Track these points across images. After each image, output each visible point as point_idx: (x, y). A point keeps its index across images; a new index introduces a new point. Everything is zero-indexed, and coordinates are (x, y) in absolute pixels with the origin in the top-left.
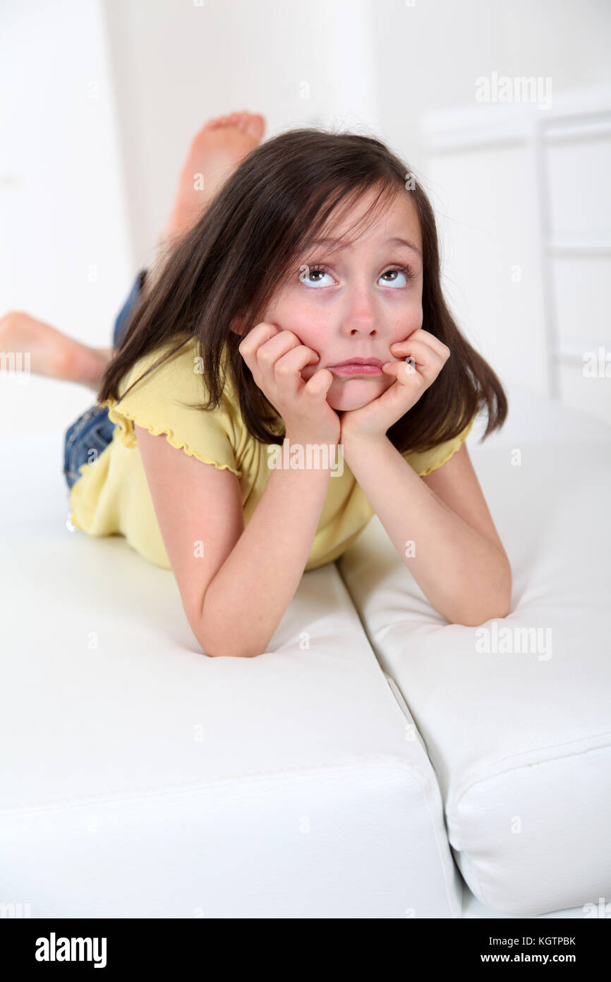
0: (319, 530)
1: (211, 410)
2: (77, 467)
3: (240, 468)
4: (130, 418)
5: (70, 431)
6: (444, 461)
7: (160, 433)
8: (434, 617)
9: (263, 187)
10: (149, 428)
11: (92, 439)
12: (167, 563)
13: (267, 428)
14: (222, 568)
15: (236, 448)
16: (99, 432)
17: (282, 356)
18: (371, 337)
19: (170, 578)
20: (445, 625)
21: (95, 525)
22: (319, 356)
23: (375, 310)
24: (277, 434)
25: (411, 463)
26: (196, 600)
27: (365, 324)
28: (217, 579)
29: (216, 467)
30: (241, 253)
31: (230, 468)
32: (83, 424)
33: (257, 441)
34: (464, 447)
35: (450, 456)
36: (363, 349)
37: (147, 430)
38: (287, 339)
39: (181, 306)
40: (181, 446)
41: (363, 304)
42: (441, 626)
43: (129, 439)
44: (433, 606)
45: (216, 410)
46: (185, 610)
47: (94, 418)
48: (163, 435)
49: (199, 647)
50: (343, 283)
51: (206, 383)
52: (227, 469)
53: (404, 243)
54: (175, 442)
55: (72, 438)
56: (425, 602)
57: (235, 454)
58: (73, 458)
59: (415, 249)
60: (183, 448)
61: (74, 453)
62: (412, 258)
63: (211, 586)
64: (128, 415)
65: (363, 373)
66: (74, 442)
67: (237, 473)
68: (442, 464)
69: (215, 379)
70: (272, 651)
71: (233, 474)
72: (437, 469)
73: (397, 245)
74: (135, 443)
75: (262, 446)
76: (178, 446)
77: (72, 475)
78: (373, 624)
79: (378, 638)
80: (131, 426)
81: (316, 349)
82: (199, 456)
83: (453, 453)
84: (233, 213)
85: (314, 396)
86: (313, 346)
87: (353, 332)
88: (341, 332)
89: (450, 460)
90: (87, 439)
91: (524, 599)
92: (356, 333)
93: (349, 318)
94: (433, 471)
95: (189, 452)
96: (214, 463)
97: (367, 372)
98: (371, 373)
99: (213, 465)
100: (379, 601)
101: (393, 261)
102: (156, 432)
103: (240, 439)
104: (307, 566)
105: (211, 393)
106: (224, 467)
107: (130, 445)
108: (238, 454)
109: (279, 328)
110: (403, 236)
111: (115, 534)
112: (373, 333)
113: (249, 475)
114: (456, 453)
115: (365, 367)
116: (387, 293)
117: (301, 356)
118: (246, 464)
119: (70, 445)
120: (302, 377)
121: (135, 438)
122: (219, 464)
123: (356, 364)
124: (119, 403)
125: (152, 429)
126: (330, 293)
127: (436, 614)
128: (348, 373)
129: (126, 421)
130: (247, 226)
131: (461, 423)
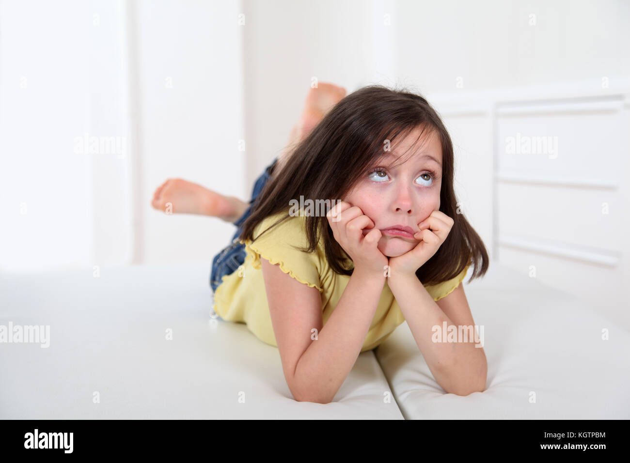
0: (370, 329)
1: (310, 253)
2: (220, 277)
3: (322, 287)
4: (258, 253)
5: (216, 258)
6: (449, 293)
7: (276, 263)
8: (437, 389)
9: (351, 123)
10: (270, 260)
11: (231, 261)
12: (275, 343)
13: (341, 265)
14: (309, 348)
15: (321, 274)
16: (236, 258)
17: (351, 220)
18: (408, 214)
19: (276, 352)
20: (444, 394)
21: (229, 315)
22: (374, 224)
23: (411, 198)
24: (347, 269)
25: (429, 291)
26: (291, 366)
27: (405, 205)
28: (306, 355)
29: (308, 285)
30: (335, 163)
31: (316, 287)
32: (226, 253)
33: (334, 272)
34: (461, 285)
35: (453, 290)
36: (402, 221)
37: (268, 261)
38: (356, 211)
39: (296, 189)
40: (287, 272)
41: (405, 192)
42: (441, 394)
43: (257, 264)
44: (437, 382)
45: (313, 253)
46: (284, 373)
47: (232, 250)
48: (278, 264)
49: (291, 395)
50: (393, 179)
51: (308, 237)
52: (315, 287)
53: (432, 158)
54: (285, 269)
55: (218, 261)
56: (432, 379)
57: (320, 278)
58: (218, 273)
59: (439, 163)
60: (289, 273)
61: (219, 269)
62: (436, 167)
63: (301, 359)
64: (257, 251)
65: (402, 235)
66: (220, 264)
67: (320, 290)
68: (447, 295)
69: (314, 236)
70: (337, 401)
71: (318, 290)
72: (444, 298)
73: (428, 159)
74: (260, 266)
75: (337, 275)
76: (286, 272)
77: (216, 283)
78: (398, 389)
79: (401, 399)
80: (258, 257)
81: (373, 219)
82: (298, 278)
83: (454, 288)
84: (332, 136)
85: (370, 244)
86: (371, 217)
87: (398, 209)
88: (389, 209)
89: (452, 292)
90: (228, 261)
91: (493, 383)
92: (399, 211)
93: (395, 201)
94: (441, 299)
95: (293, 276)
96: (307, 283)
97: (403, 235)
98: (407, 236)
99: (307, 284)
100: (402, 376)
101: (424, 168)
102: (273, 262)
103: (324, 269)
104: (362, 349)
105: (310, 244)
106: (313, 286)
107: (257, 268)
108: (322, 278)
109: (351, 205)
110: (432, 154)
111: (240, 323)
112: (409, 212)
113: (327, 292)
114: (456, 288)
115: (403, 232)
116: (420, 188)
117: (364, 221)
118: (326, 285)
119: (216, 265)
120: (363, 234)
121: (260, 264)
122: (310, 284)
123: (397, 229)
124: (252, 243)
125: (271, 261)
126: (385, 185)
127: (438, 386)
128: (392, 234)
129: (256, 254)
130: (340, 147)
131: (458, 270)
